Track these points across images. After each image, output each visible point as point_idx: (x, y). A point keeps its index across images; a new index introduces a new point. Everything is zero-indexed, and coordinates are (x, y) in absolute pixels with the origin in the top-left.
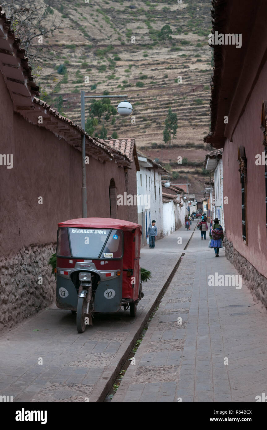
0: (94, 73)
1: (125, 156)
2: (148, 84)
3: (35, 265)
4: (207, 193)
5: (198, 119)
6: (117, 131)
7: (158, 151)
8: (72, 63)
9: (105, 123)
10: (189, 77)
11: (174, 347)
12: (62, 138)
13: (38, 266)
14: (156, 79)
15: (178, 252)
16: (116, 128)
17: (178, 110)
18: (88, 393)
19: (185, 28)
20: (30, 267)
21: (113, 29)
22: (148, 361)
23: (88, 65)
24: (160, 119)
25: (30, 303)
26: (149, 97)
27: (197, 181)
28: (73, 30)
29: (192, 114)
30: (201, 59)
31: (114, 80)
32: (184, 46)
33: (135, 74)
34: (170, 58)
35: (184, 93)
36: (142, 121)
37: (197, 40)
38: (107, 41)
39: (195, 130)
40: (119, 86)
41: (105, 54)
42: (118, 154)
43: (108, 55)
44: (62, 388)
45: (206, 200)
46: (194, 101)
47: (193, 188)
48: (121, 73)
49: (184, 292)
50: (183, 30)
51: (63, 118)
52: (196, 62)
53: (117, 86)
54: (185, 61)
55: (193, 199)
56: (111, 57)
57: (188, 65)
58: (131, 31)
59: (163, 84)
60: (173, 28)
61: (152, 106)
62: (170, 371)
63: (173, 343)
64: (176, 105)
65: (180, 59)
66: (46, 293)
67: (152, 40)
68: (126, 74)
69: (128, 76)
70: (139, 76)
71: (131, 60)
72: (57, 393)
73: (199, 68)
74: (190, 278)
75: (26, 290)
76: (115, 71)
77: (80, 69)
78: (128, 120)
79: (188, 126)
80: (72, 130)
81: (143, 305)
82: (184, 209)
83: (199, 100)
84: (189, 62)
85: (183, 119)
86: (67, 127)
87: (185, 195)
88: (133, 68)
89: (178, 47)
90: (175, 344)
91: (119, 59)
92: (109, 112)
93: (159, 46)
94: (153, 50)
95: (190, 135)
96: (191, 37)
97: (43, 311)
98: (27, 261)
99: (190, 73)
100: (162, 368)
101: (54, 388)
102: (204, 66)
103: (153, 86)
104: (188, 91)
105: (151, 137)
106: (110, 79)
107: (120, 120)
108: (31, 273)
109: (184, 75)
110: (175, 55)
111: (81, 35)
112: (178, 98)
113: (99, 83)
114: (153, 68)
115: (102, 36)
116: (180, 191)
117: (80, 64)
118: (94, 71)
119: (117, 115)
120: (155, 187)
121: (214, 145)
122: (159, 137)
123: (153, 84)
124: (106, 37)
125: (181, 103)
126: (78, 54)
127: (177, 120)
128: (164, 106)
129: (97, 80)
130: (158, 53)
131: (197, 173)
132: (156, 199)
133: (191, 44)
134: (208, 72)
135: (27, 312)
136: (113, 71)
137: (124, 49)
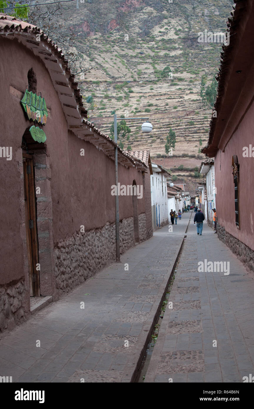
0: (113, 102)
1: (143, 163)
2: (154, 110)
3: (83, 245)
4: (199, 191)
5: (191, 136)
6: (131, 145)
7: (161, 160)
8: (97, 95)
9: (122, 140)
10: (184, 105)
11: (193, 306)
12: (101, 150)
13: (85, 246)
14: (159, 106)
15: (181, 234)
16: (130, 143)
17: (176, 129)
18: (135, 342)
19: (181, 69)
20: (80, 247)
21: (127, 70)
22: (176, 318)
23: (109, 96)
24: (163, 136)
25: (80, 274)
26: (155, 120)
27: (190, 182)
28: (97, 70)
29: (187, 133)
30: (193, 91)
31: (128, 107)
32: (180, 82)
33: (144, 103)
34: (170, 91)
35: (180, 117)
36: (149, 138)
37: (190, 77)
38: (123, 78)
39: (189, 144)
40: (132, 112)
41: (121, 88)
42: (138, 161)
43: (124, 89)
44: (115, 339)
45: (198, 196)
46: (188, 123)
47: (187, 187)
48: (133, 102)
49: (192, 264)
50: (179, 70)
51: (103, 135)
52: (189, 94)
53: (130, 112)
54: (181, 93)
55: (187, 196)
56: (126, 90)
57: (183, 96)
58: (141, 70)
59: (164, 110)
60: (172, 69)
61: (157, 126)
62: (194, 325)
63: (192, 303)
64: (174, 125)
65: (177, 92)
66: (91, 266)
67: (157, 77)
68: (137, 103)
69: (139, 104)
70: (147, 104)
71: (141, 93)
72: (112, 343)
73: (191, 98)
74: (195, 254)
75: (78, 264)
76: (129, 100)
77: (103, 99)
78: (139, 137)
79: (183, 141)
80: (108, 144)
81: (163, 275)
82: (182, 202)
83: (192, 122)
84: (184, 94)
85: (180, 136)
86: (105, 141)
87: (183, 192)
88: (143, 98)
89: (175, 83)
90: (194, 304)
91: (132, 92)
92: (125, 131)
93: (161, 82)
94: (157, 85)
95: (185, 148)
96: (185, 75)
97: (89, 280)
98: (78, 243)
99: (184, 102)
100: (188, 322)
101: (109, 338)
102: (195, 96)
103: (157, 111)
104: (183, 115)
105: (156, 149)
106: (125, 107)
107: (133, 137)
108: (81, 252)
109: (180, 104)
110: (173, 88)
111: (103, 74)
112: (176, 121)
113: (117, 110)
114: (158, 98)
115: (119, 75)
116: (179, 190)
117: (103, 95)
118: (113, 100)
119: (131, 133)
120: (162, 186)
121: (208, 155)
122: (162, 150)
123: (158, 110)
124: (123, 76)
125: (178, 124)
126: (102, 88)
127: (175, 137)
128: (166, 126)
129: (116, 108)
130: (161, 87)
131: (190, 176)
132: (163, 196)
133: (185, 80)
134: (198, 101)
135: (78, 280)
136: (127, 101)
137: (136, 85)
